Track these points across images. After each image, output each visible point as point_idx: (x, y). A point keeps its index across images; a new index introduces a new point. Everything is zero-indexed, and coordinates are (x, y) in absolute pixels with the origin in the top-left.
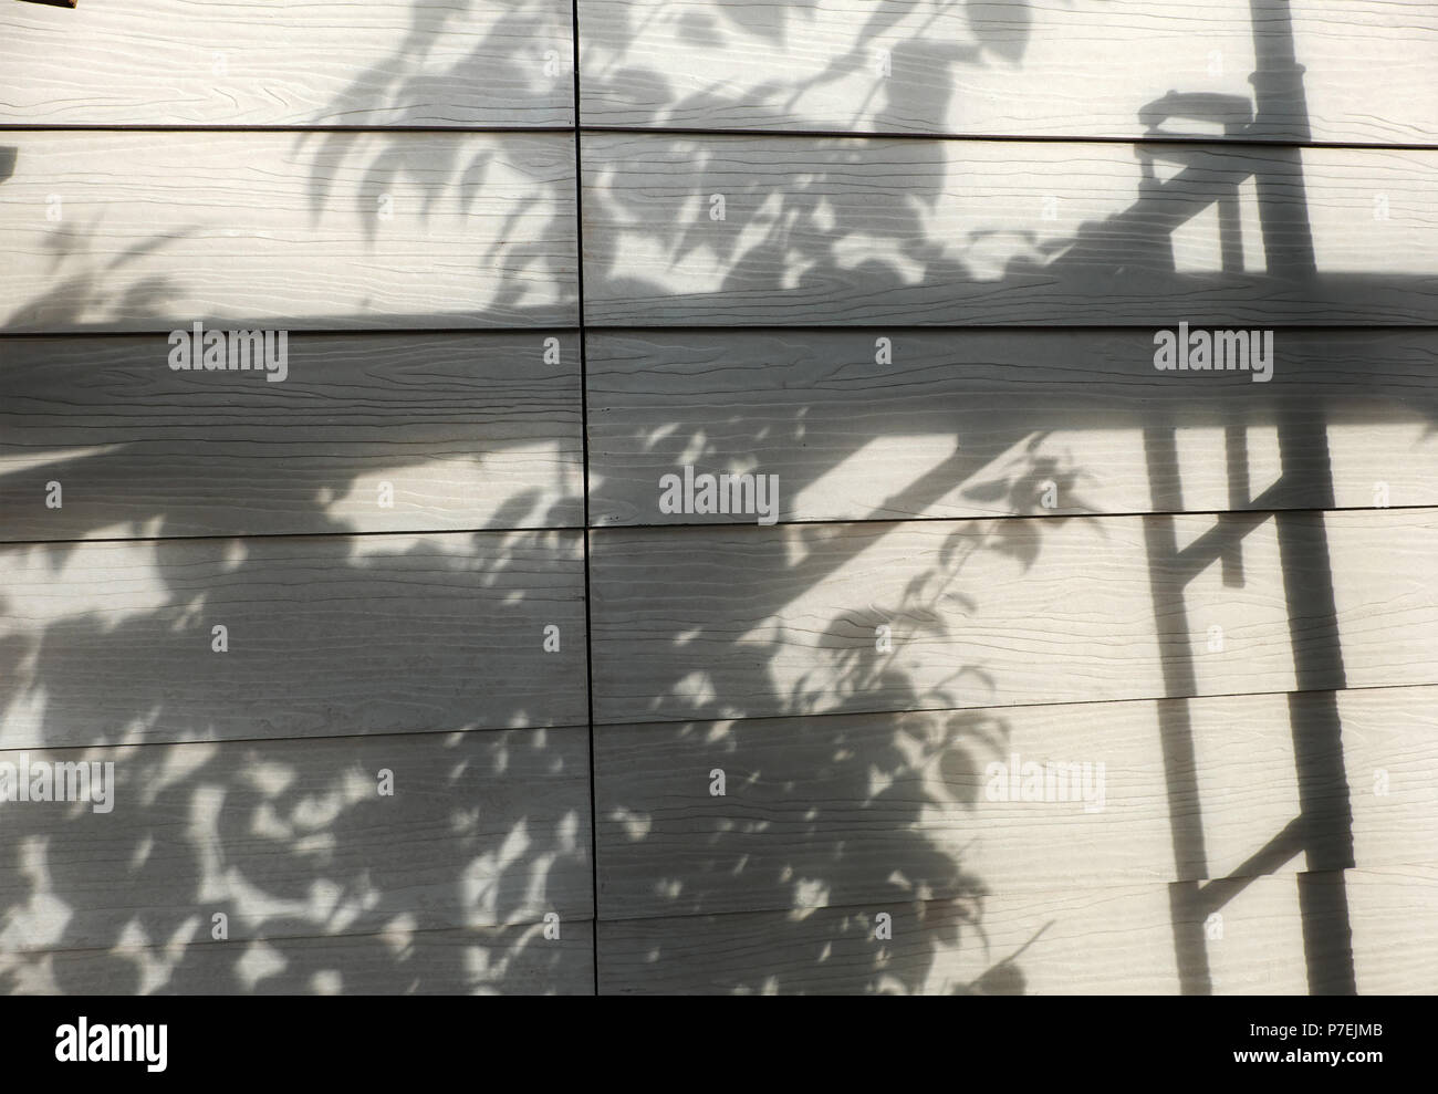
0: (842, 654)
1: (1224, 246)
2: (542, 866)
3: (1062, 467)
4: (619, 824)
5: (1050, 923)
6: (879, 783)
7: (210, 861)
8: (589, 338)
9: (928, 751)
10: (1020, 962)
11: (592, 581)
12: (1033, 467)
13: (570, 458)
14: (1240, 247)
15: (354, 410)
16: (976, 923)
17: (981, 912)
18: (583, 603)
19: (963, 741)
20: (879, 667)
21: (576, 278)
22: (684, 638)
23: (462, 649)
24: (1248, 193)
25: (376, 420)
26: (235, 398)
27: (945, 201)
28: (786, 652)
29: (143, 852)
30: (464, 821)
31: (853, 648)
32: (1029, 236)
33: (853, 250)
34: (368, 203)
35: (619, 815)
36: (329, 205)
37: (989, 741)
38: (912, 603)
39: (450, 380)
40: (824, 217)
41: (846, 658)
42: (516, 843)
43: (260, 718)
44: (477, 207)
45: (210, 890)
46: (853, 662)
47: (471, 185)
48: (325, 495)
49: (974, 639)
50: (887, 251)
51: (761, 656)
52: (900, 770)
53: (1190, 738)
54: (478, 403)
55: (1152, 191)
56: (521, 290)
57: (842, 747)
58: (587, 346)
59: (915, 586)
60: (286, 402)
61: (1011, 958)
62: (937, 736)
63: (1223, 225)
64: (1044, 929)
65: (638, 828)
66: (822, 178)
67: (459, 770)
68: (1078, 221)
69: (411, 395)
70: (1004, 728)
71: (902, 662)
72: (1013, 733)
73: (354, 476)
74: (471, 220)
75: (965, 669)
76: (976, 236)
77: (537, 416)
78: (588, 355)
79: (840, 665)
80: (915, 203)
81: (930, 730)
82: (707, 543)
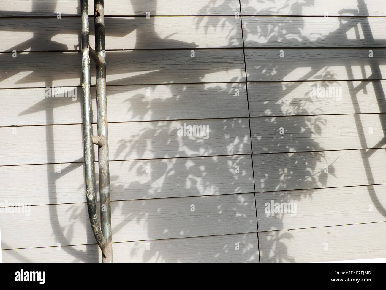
0: (294, 106)
1: (356, 34)
2: (241, 146)
3: (332, 73)
4: (256, 137)
5: (338, 158)
6: (303, 130)
7: (181, 144)
8: (245, 50)
9: (312, 124)
10: (333, 165)
11: (248, 91)
12: (326, 73)
13: (243, 70)
14: (359, 34)
15: (205, 62)
16: (324, 157)
17: (324, 154)
18: (247, 95)
19: (318, 123)
20: (301, 108)
21: (242, 39)
22: (265, 103)
23: (225, 103)
24: (359, 25)
25: (209, 63)
26: (183, 60)
27: (305, 27)
28: (284, 105)
29: (169, 141)
30: (227, 137)
31: (296, 105)
32: (321, 34)
33: (289, 36)
34: (206, 28)
35: (255, 136)
36: (199, 28)
37: (323, 123)
38: (306, 97)
39: (221, 57)
40: (284, 31)
41: (295, 107)
42: (237, 141)
43: (189, 115)
44: (225, 28)
45: (181, 149)
46: (296, 107)
47: (223, 25)
48: (200, 78)
49: (318, 102)
50: (296, 36)
51: (279, 106)
52: (307, 128)
53: (361, 122)
54: (226, 61)
55: (342, 25)
56: (233, 43)
57: (295, 123)
58: (245, 51)
59: (307, 94)
60: (193, 60)
61: (331, 165)
62: (313, 122)
63: (355, 30)
64: (337, 159)
65: (259, 138)
66: (283, 25)
67: (225, 127)
68: (329, 32)
69: (214, 59)
70: (326, 121)
71: (305, 107)
72: (327, 122)
73: (205, 74)
74: (224, 30)
75: (317, 109)
76: (311, 34)
77: (237, 63)
78: (245, 52)
79: (294, 108)
80: (299, 29)
81: (312, 121)
82: (268, 85)
